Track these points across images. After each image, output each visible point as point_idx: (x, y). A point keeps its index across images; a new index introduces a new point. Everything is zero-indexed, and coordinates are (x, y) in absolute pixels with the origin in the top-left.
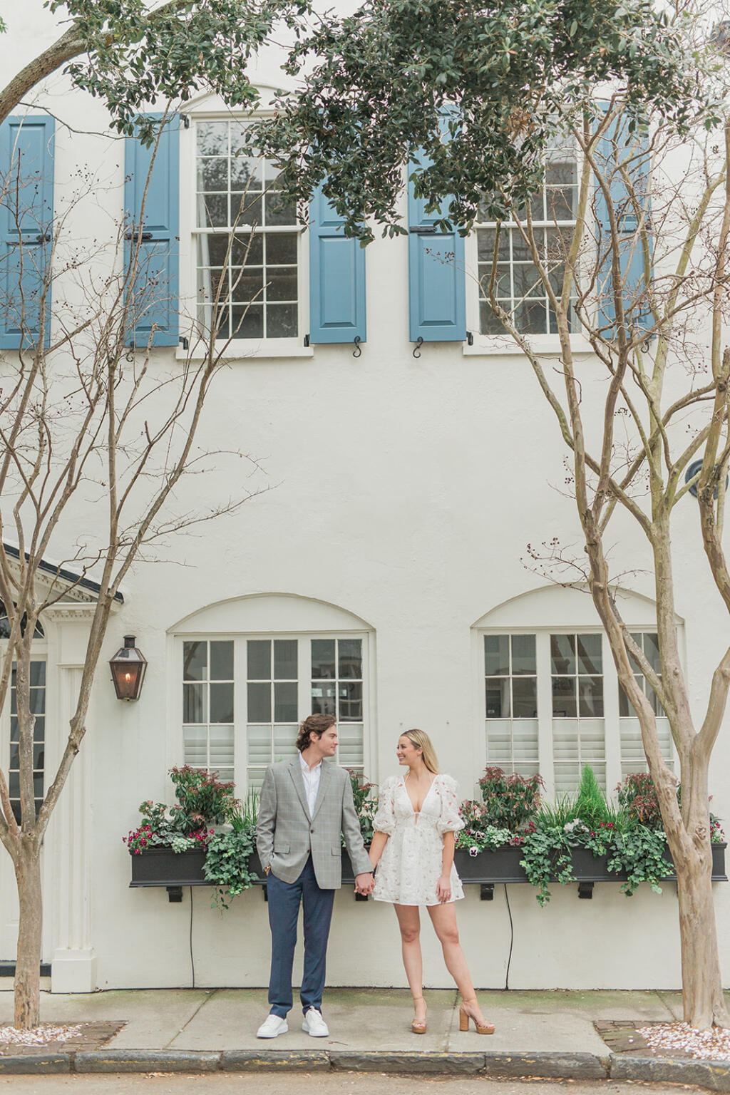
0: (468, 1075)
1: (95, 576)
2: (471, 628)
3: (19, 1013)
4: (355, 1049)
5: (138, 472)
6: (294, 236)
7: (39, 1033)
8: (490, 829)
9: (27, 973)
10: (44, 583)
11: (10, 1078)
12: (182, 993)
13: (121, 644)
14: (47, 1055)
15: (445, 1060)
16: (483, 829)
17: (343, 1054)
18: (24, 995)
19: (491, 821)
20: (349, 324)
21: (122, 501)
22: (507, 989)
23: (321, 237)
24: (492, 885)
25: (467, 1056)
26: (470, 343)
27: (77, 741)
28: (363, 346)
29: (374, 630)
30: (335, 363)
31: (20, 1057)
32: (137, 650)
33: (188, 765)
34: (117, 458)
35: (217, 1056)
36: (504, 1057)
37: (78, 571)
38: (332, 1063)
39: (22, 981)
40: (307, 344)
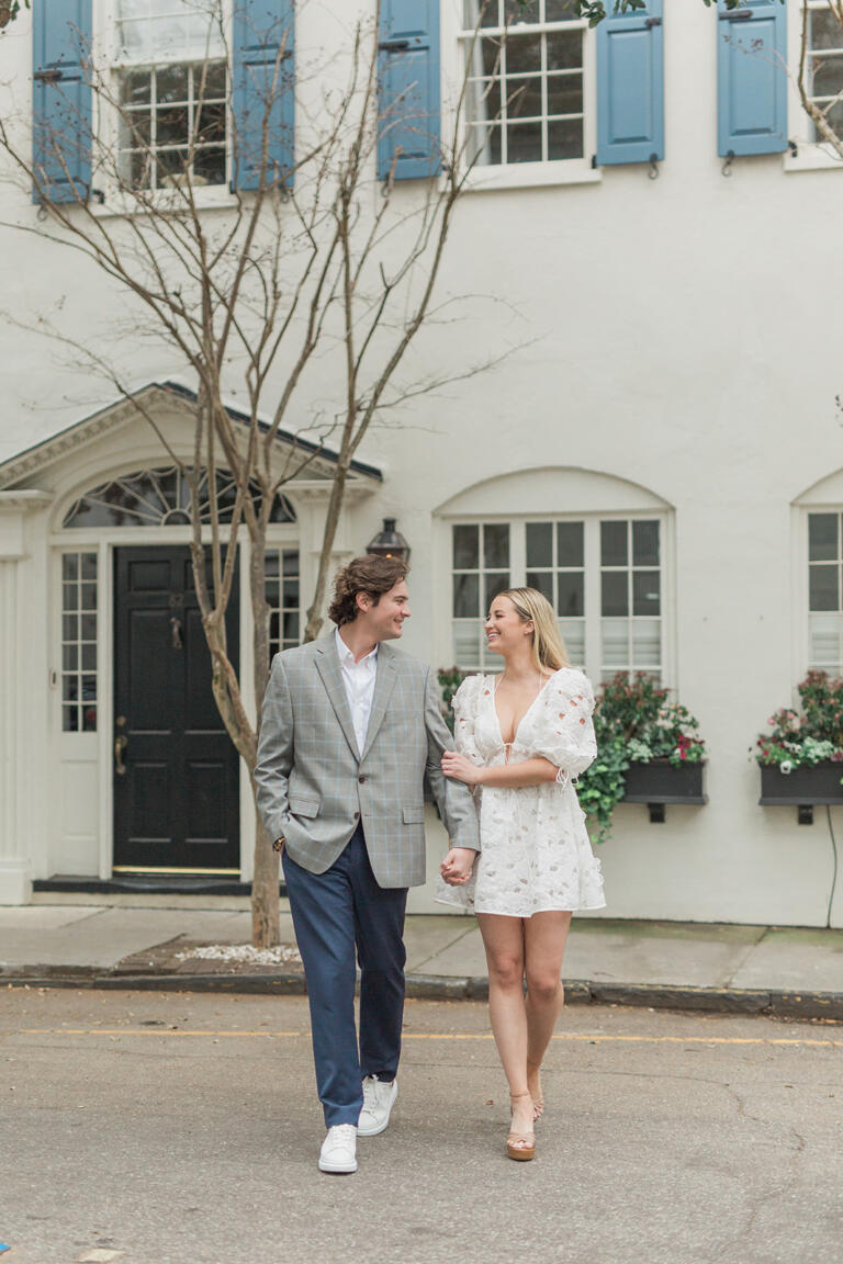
0: (750, 1014)
1: (334, 445)
2: (792, 504)
3: (257, 931)
4: (622, 981)
5: (376, 323)
6: (579, 33)
7: (278, 953)
8: (808, 742)
9: (264, 888)
10: (282, 456)
11: (240, 996)
12: (450, 920)
13: (380, 527)
14: (279, 974)
15: (723, 997)
16: (801, 742)
17: (606, 986)
18: (261, 912)
19: (811, 733)
20: (643, 139)
21: (360, 358)
22: (828, 927)
23: (610, 33)
24: (810, 807)
25: (749, 993)
26: (794, 155)
27: (314, 634)
28: (664, 166)
29: (673, 509)
30: (628, 186)
31: (253, 975)
32: (399, 535)
33: (458, 665)
34: (354, 309)
35: (464, 983)
36: (792, 996)
37: (315, 441)
38: (593, 996)
39: (260, 896)
40: (594, 166)
